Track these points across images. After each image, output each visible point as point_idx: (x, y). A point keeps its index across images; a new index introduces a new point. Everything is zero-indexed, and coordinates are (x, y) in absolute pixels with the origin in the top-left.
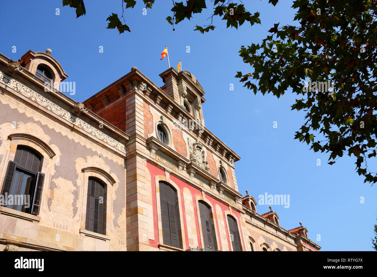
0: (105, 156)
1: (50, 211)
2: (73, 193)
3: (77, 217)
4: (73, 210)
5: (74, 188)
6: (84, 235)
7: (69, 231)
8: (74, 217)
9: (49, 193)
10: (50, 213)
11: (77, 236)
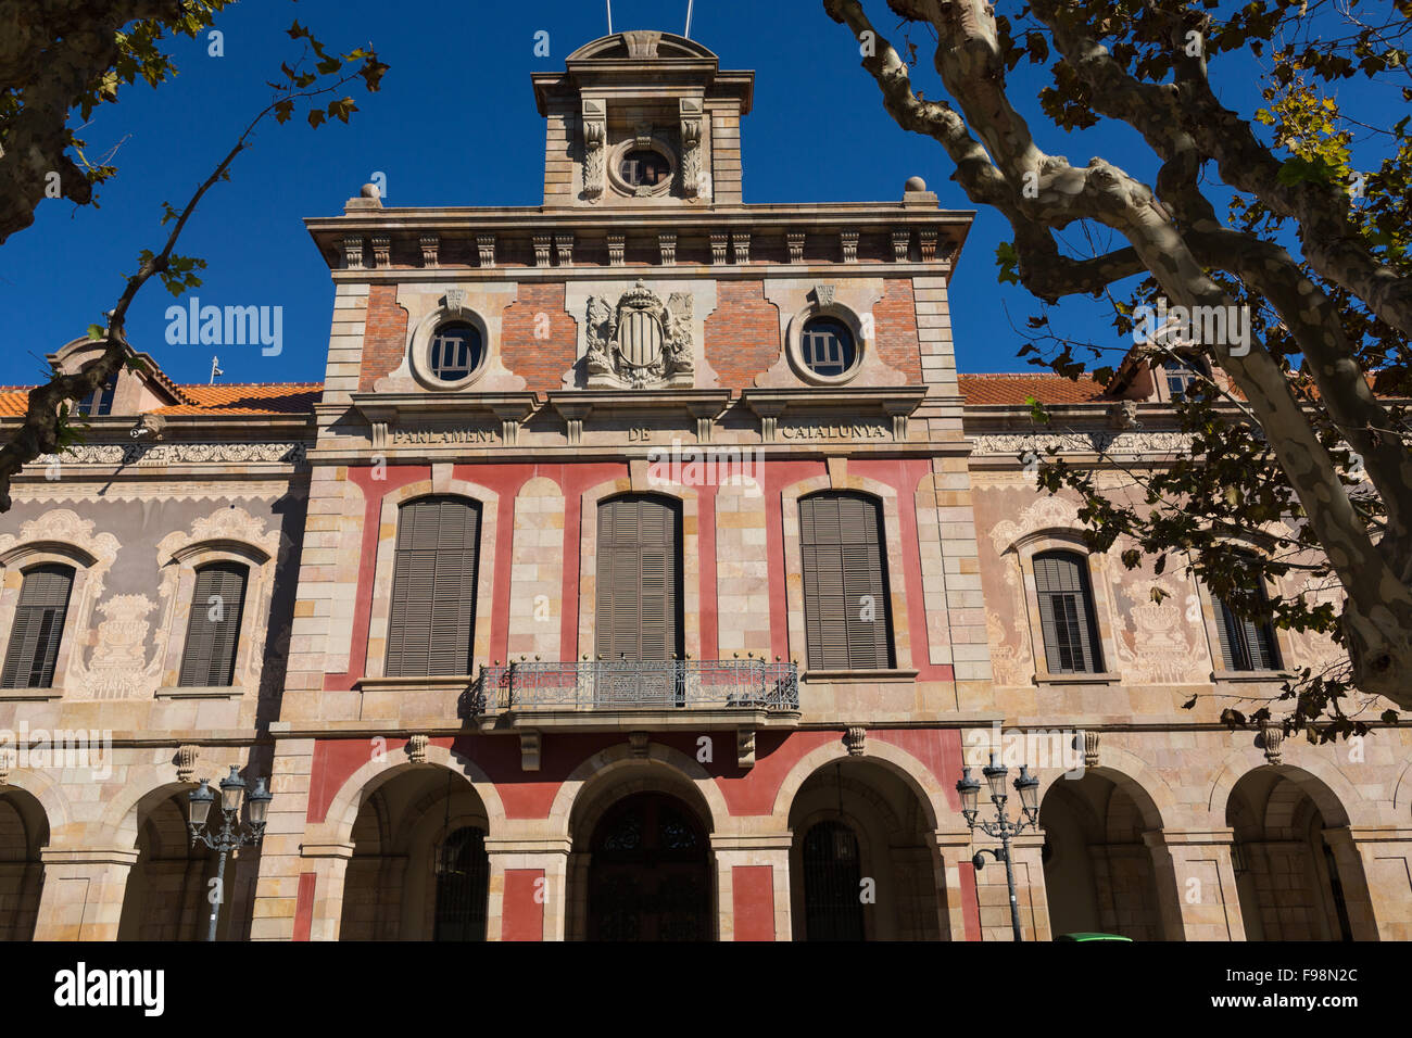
0: (248, 497)
1: (88, 669)
2: (147, 618)
3: (155, 665)
4: (145, 653)
5: (151, 606)
6: (169, 698)
7: (131, 698)
8: (145, 668)
9: (88, 637)
10: (89, 673)
11: (150, 703)
